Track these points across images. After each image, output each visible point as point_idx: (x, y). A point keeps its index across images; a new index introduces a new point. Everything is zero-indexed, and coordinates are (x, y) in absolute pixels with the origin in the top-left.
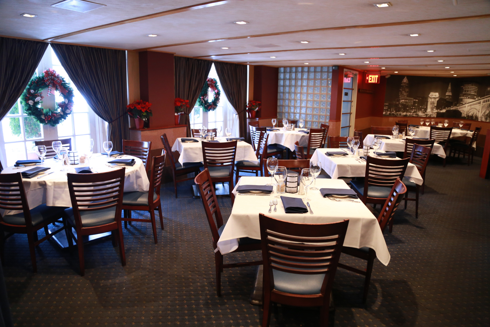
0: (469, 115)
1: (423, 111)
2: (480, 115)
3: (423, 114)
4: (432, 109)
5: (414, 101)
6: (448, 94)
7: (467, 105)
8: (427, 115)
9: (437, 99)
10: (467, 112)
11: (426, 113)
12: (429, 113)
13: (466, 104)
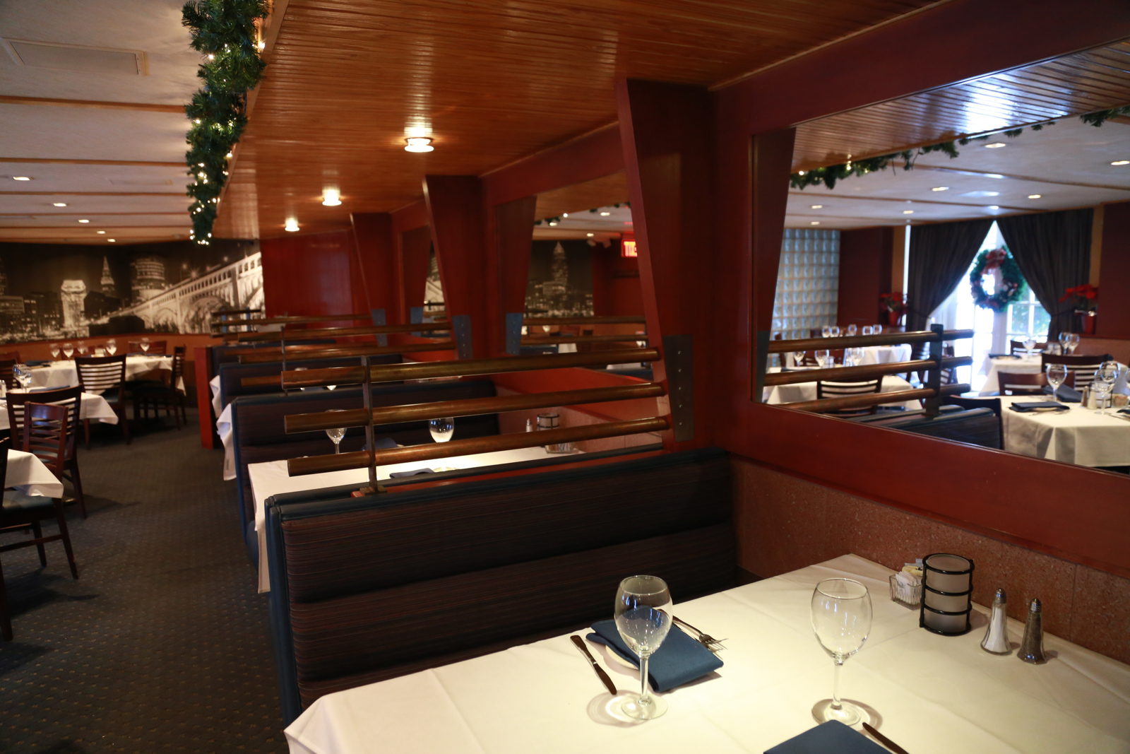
0: (159, 325)
1: (56, 325)
2: (180, 321)
3: (57, 333)
4: (76, 318)
5: (26, 304)
6: (107, 281)
7: (150, 303)
8: (66, 334)
9: (84, 296)
10: (154, 318)
11: (62, 330)
12: (70, 329)
13: (147, 300)
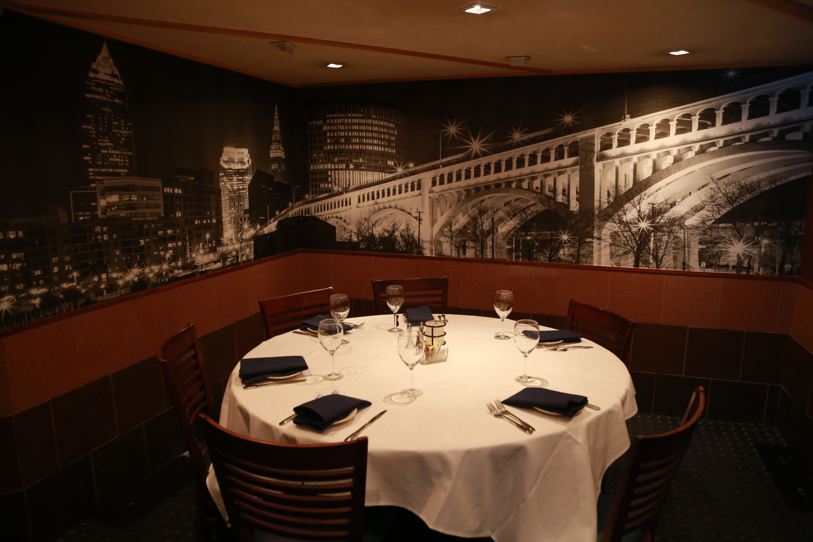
0: (372, 236)
1: (210, 242)
2: (426, 233)
3: (212, 257)
4: (239, 229)
5: (166, 196)
6: (277, 152)
7: (353, 196)
8: (224, 257)
9: (248, 178)
10: (360, 224)
11: (221, 249)
12: (230, 248)
13: (347, 190)
